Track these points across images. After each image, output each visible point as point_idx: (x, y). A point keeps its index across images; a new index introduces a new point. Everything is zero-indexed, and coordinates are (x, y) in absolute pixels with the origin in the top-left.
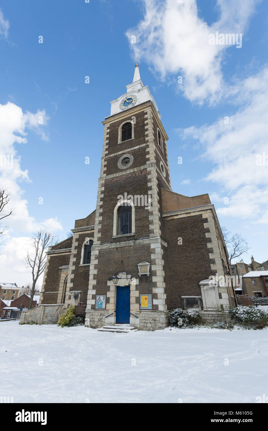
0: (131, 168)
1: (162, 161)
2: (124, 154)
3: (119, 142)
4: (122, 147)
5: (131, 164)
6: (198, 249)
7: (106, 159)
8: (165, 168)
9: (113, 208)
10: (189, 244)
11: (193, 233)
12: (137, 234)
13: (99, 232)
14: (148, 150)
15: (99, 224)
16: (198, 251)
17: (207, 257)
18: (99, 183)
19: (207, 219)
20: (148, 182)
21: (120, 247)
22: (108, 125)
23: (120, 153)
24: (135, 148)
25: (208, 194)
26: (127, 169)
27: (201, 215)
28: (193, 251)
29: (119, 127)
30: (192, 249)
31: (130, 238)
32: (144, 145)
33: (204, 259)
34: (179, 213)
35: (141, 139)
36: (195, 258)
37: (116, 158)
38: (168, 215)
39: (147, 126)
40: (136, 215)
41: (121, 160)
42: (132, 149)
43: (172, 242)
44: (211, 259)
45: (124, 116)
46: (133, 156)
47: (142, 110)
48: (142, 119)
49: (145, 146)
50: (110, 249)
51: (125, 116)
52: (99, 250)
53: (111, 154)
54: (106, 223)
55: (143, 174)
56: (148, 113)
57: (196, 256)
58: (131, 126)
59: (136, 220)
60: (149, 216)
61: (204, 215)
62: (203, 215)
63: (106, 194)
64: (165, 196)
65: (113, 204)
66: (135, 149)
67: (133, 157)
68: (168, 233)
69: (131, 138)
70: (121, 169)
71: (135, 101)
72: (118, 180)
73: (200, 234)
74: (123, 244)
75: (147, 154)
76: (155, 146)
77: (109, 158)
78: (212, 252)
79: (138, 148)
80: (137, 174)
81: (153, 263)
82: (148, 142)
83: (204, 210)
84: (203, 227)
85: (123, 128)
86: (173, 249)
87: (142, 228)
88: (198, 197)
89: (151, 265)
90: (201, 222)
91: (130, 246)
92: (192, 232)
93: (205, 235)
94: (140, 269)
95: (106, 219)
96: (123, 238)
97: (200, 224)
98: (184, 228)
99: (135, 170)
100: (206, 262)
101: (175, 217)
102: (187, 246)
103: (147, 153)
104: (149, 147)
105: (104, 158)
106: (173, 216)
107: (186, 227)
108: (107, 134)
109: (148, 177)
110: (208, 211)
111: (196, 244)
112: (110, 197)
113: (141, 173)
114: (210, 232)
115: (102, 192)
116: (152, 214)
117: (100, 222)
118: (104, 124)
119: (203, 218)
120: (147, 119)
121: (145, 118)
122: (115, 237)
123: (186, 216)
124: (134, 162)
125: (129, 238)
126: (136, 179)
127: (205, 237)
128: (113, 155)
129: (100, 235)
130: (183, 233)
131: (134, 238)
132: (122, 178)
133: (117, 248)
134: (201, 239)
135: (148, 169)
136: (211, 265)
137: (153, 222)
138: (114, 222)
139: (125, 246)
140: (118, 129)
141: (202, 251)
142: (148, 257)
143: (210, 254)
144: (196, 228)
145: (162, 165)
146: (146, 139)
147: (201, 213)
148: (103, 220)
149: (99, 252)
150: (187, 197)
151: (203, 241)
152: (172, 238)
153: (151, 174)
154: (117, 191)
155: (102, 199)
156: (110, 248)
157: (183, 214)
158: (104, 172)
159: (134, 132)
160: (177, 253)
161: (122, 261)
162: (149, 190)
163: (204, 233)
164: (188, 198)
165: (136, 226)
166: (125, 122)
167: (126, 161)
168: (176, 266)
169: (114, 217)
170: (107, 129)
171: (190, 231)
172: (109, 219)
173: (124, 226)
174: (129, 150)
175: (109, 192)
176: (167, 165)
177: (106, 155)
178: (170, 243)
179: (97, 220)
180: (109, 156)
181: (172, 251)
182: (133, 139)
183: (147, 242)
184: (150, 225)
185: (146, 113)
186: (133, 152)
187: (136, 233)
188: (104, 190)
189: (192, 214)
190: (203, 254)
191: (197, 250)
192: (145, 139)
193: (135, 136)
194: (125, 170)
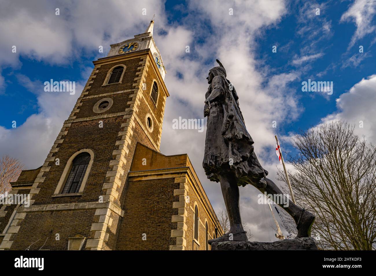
0: (106, 113)
1: (151, 114)
2: (105, 97)
3: (104, 84)
4: (105, 89)
5: (108, 108)
6: (160, 222)
7: (83, 101)
8: (155, 123)
9: (67, 158)
10: (151, 215)
11: (159, 201)
12: (85, 195)
13: (38, 187)
14: (131, 97)
15: (43, 176)
16: (159, 226)
17: (168, 234)
18: (63, 126)
19: (179, 184)
20: (120, 131)
21: (56, 211)
22: (99, 66)
23: (101, 95)
24: (118, 92)
25: (186, 154)
26: (102, 114)
27: (174, 178)
28: (153, 225)
29: (109, 70)
30: (153, 222)
31: (74, 198)
32: (130, 90)
33: (164, 237)
34: (149, 174)
35: (129, 84)
36: (153, 234)
37: (95, 101)
38: (136, 175)
39: (139, 72)
40: (92, 169)
41: (99, 104)
42: (115, 93)
43: (131, 211)
44: (172, 238)
45: (118, 60)
46: (113, 100)
47: (139, 57)
48: (136, 65)
49: (130, 92)
50: (43, 212)
51: (120, 59)
52: (27, 212)
53: (90, 95)
54: (51, 176)
55: (117, 121)
56: (144, 60)
57: (155, 233)
58: (123, 71)
59: (90, 175)
60: (108, 172)
61: (177, 179)
62: (175, 179)
63: (67, 140)
64: (140, 152)
65: (70, 152)
66: (118, 94)
67: (113, 102)
68: (130, 199)
69: (118, 82)
70: (96, 113)
71: (136, 48)
72: (87, 125)
73: (166, 203)
74: (61, 206)
75: (129, 101)
76: (142, 95)
77: (86, 100)
78: (176, 228)
79: (122, 93)
80: (111, 120)
81: (90, 237)
82: (135, 88)
83: (178, 173)
84: (173, 194)
85: (114, 71)
86: (130, 220)
87: (94, 187)
88: (176, 157)
89: (86, 240)
90: (172, 187)
91: (70, 210)
92: (159, 199)
93: (172, 204)
94: (70, 244)
95: (54, 171)
96: (66, 198)
97: (170, 190)
98: (151, 193)
99: (111, 116)
100: (165, 242)
101: (144, 179)
102: (148, 217)
103: (129, 99)
104: (133, 94)
105: (81, 99)
106: (142, 176)
107: (153, 192)
108: (95, 75)
109: (122, 125)
110: (182, 175)
111: (159, 215)
112: (69, 144)
113: (116, 120)
114: (179, 201)
115: (63, 137)
116: (112, 170)
117: (45, 174)
118: (95, 65)
119: (175, 182)
120: (141, 66)
121: (139, 64)
122: (55, 196)
123: (156, 179)
124: (112, 107)
125: (72, 199)
126: (107, 126)
127: (172, 207)
128: (92, 97)
129: (37, 192)
130: (148, 199)
131: (79, 199)
132: (92, 123)
133: (52, 211)
134: (166, 209)
135: (125, 117)
136: (170, 246)
137: (109, 180)
138: (62, 175)
139: (63, 209)
140: (108, 71)
141: (164, 226)
142: (87, 228)
143: (172, 231)
144: (164, 194)
145: (149, 119)
146: (134, 85)
147: (174, 176)
148: (50, 171)
149: (27, 215)
150: (164, 155)
151: (168, 212)
152: (132, 205)
153: (126, 122)
154: (80, 138)
155: (59, 145)
156: (44, 210)
157: (153, 175)
158: (75, 115)
159: (123, 77)
160: (133, 227)
161: (52, 231)
162: (118, 140)
163: (172, 202)
164: (164, 157)
165: (87, 184)
166: (118, 65)
167: (103, 105)
168: (127, 245)
169: (65, 169)
170: (97, 70)
171: (157, 198)
172: (58, 171)
173: (75, 182)
174: (112, 93)
175: (71, 138)
176: (160, 122)
177: (85, 96)
178: (129, 211)
179: (43, 171)
180: (88, 98)
181: (127, 223)
182: (120, 83)
183: (93, 206)
184: (104, 184)
185: (142, 60)
186: (115, 96)
187: (84, 193)
188: (66, 134)
189: (164, 177)
190: (164, 230)
191: (158, 224)
192: (132, 85)
193: (123, 81)
194: (99, 114)
